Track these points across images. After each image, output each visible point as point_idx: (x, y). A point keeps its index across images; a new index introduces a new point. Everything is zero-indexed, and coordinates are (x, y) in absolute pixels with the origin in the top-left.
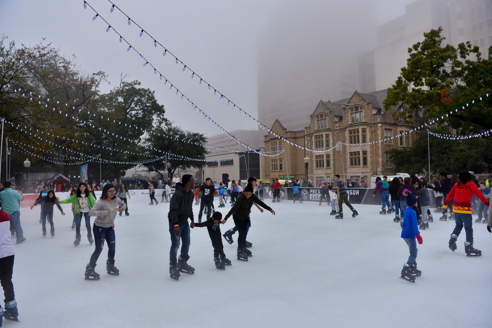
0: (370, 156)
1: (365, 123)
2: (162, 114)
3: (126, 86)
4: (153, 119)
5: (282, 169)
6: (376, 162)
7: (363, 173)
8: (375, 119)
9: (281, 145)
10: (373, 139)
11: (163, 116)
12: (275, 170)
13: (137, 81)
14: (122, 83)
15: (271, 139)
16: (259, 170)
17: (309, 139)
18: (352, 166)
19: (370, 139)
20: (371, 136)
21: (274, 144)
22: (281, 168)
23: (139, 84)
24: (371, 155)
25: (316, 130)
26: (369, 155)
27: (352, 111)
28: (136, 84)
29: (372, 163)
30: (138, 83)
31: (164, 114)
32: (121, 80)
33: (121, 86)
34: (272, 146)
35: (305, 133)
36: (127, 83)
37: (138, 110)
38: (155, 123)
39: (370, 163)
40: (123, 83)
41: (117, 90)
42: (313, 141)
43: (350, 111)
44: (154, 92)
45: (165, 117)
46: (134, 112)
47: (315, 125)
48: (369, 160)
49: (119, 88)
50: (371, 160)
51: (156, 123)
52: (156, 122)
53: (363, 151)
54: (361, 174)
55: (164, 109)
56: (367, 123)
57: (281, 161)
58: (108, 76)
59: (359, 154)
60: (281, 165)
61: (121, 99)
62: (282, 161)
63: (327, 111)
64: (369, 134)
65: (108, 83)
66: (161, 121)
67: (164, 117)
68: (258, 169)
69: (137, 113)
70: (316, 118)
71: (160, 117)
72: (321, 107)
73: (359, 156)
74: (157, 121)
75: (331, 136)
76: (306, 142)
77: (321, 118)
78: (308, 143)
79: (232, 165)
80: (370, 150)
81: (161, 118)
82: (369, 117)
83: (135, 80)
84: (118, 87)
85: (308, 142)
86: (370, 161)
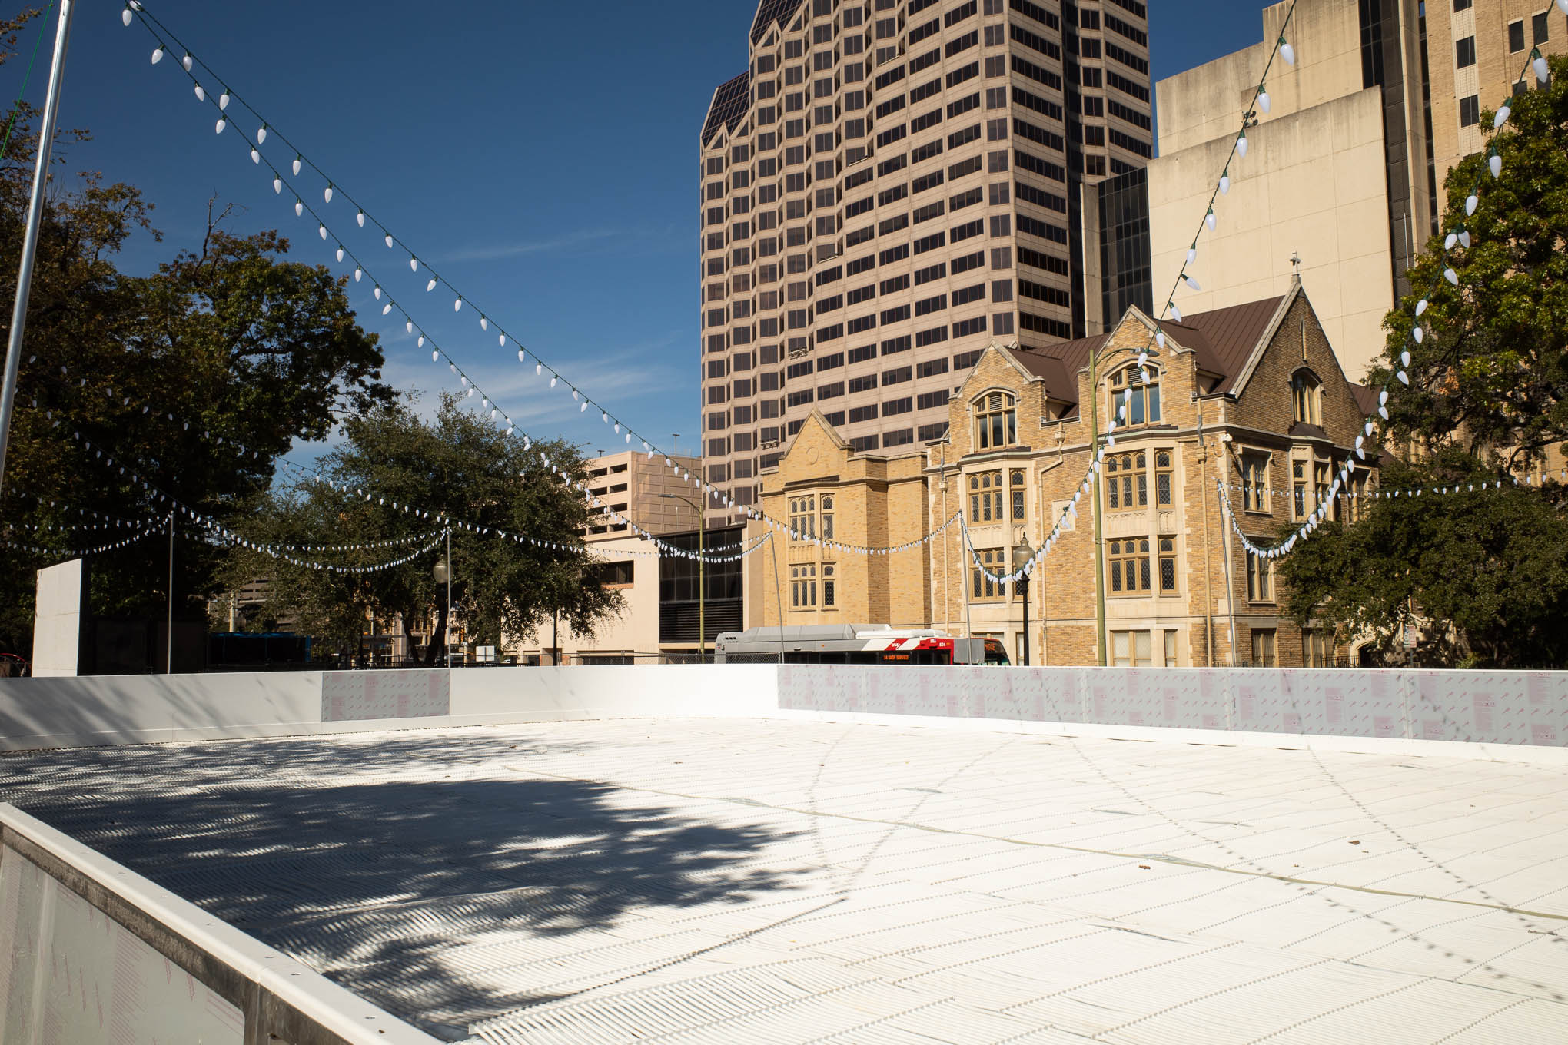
0: (1189, 554)
1: (1167, 427)
2: (372, 371)
3: (225, 249)
4: (334, 390)
5: (832, 603)
6: (1212, 575)
7: (1160, 620)
8: (1206, 415)
9: (831, 507)
10: (1200, 490)
11: (376, 376)
12: (805, 603)
13: (273, 236)
14: (210, 240)
15: (787, 484)
16: (740, 604)
17: (942, 485)
18: (1117, 593)
19: (1187, 489)
20: (1190, 480)
21: (803, 504)
22: (829, 599)
23: (283, 246)
24: (1190, 550)
25: (972, 452)
26: (1182, 551)
27: (1115, 384)
28: (269, 246)
29: (1195, 581)
30: (276, 242)
31: (382, 371)
32: (210, 228)
33: (205, 251)
34: (795, 510)
35: (929, 462)
36: (235, 242)
37: (275, 351)
38: (339, 408)
39: (1190, 580)
40: (216, 239)
41: (190, 265)
42: (957, 497)
43: (1106, 381)
44: (343, 282)
45: (383, 382)
46: (255, 359)
47: (967, 433)
48: (1183, 570)
49: (200, 257)
50: (1191, 571)
51: (343, 406)
52: (348, 405)
53: (1160, 537)
54: (1154, 621)
55: (380, 349)
56: (1176, 428)
57: (829, 571)
58: (151, 207)
59: (1145, 548)
60: (829, 587)
61: (200, 306)
62: (832, 569)
63: (1014, 381)
64: (1183, 470)
65: (153, 237)
66: (367, 398)
67: (379, 381)
68: (736, 599)
69: (271, 363)
70: (971, 408)
71: (362, 383)
72: (992, 364)
73: (1144, 554)
74: (349, 397)
75: (1029, 477)
76: (932, 499)
77: (991, 408)
78: (938, 503)
79: (630, 584)
80: (1188, 531)
81: (367, 388)
82: (1181, 405)
83: (267, 230)
84: (193, 256)
85: (941, 500)
86: (1189, 575)
